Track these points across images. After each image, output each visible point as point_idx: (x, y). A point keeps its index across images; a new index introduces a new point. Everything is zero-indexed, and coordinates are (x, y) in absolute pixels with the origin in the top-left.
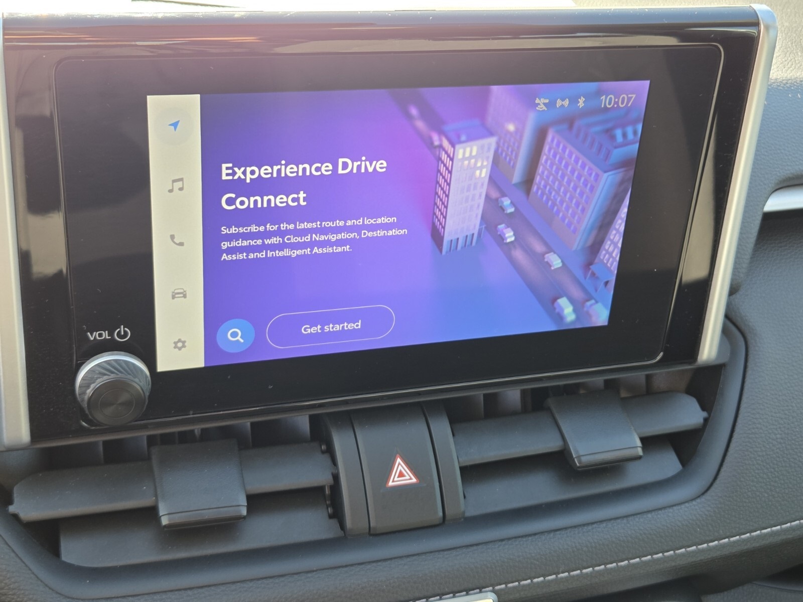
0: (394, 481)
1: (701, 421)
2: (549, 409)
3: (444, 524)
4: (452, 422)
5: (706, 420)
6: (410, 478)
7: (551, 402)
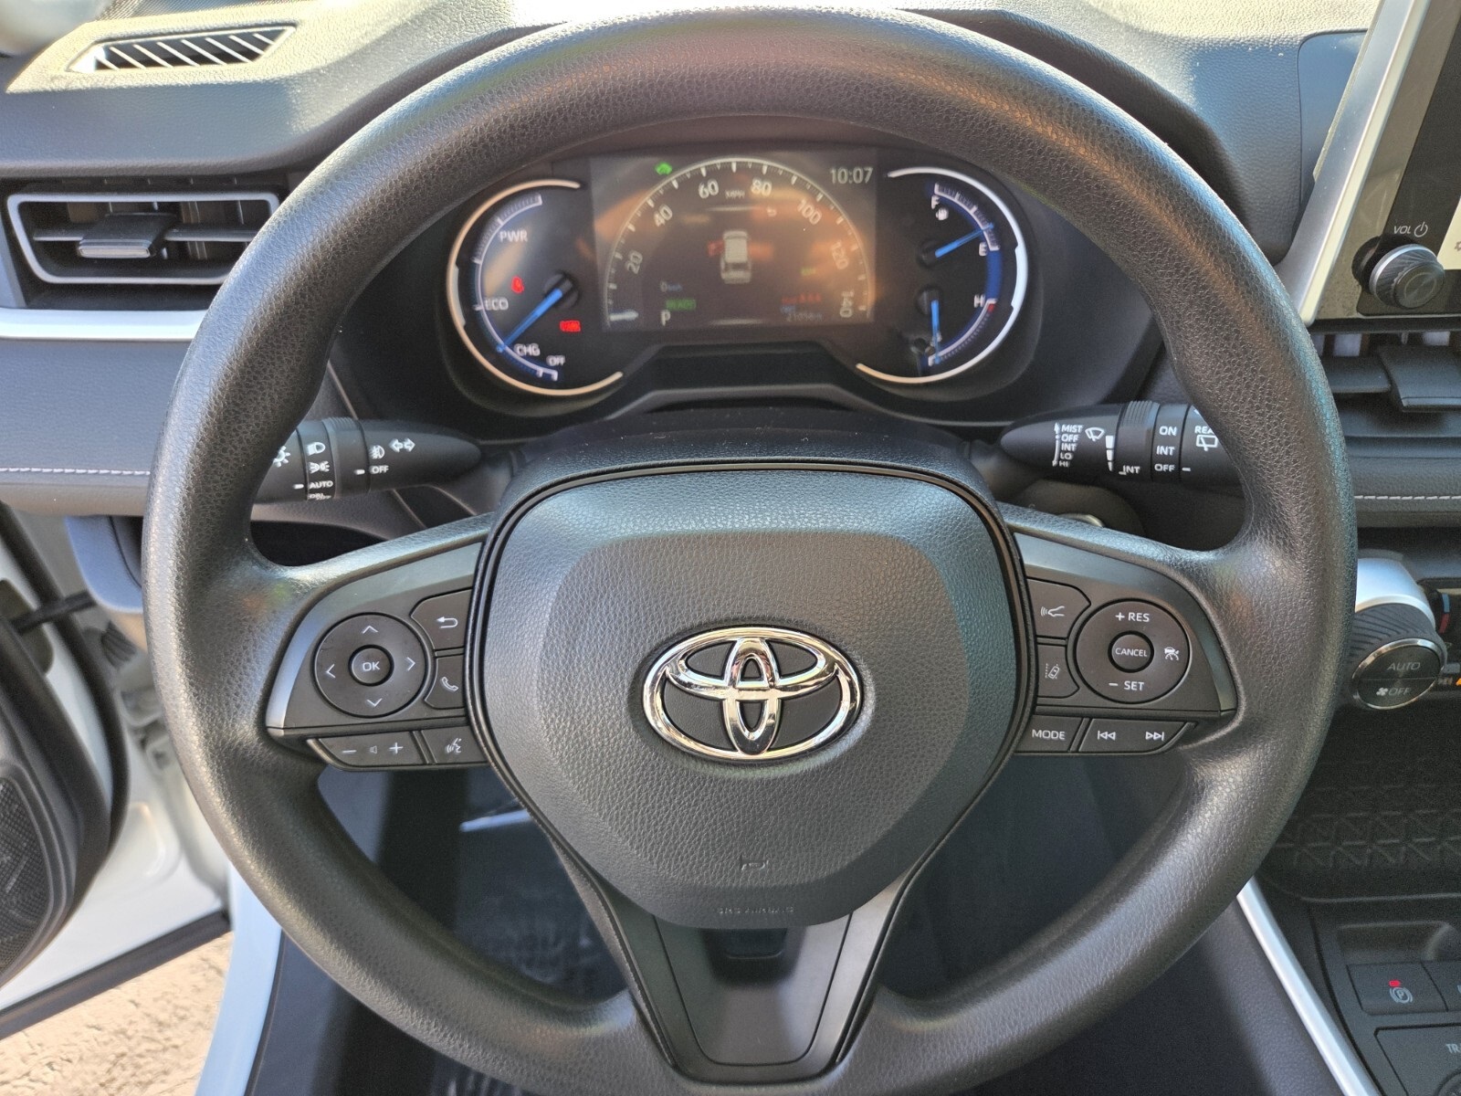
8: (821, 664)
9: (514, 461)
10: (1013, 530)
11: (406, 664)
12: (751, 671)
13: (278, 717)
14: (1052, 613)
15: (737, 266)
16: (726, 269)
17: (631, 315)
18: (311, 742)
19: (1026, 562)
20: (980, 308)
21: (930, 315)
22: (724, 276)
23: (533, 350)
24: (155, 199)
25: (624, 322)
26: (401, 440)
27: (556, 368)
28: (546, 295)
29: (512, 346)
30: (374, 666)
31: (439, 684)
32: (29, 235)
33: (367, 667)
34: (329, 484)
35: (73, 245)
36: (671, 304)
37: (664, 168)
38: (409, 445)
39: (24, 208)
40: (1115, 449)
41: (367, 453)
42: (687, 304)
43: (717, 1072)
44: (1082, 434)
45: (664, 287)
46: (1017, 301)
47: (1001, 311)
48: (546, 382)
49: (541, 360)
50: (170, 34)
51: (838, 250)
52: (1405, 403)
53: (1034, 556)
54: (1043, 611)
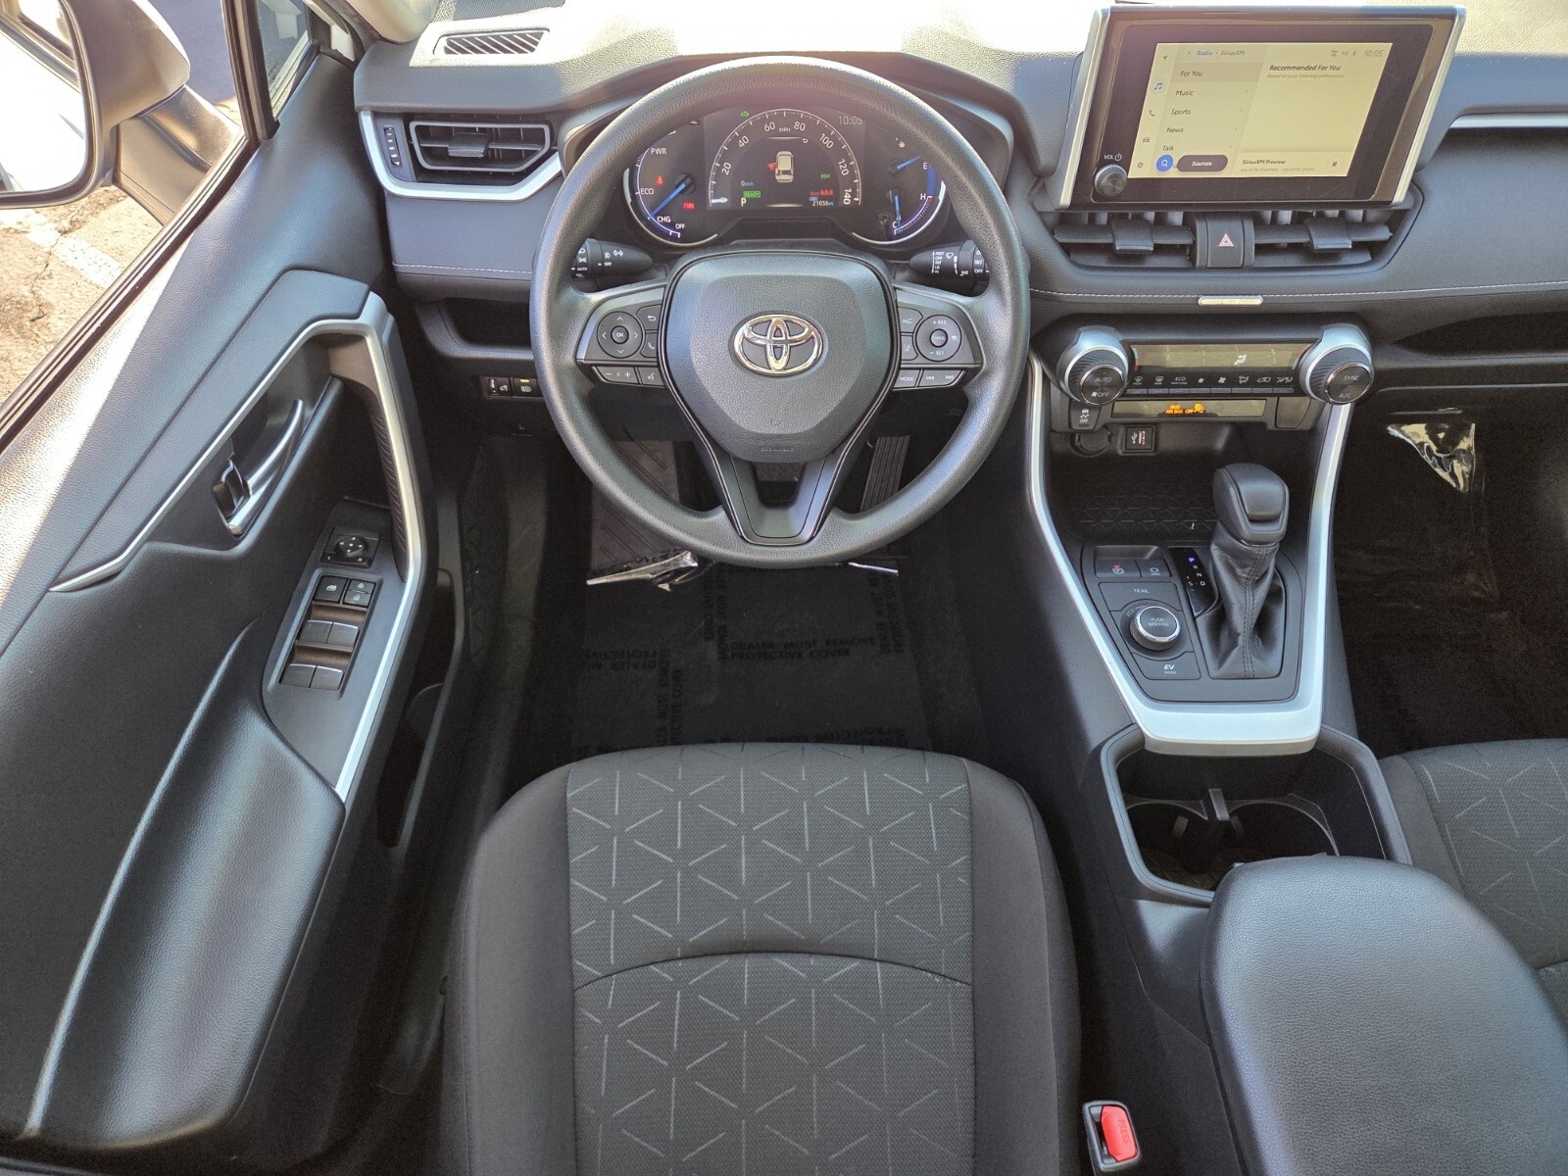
0: (1222, 244)
1: (1388, 237)
2: (1308, 231)
3: (1241, 268)
4: (1255, 224)
5: (1391, 237)
6: (1230, 244)
7: (1307, 221)
8: (807, 330)
9: (667, 268)
10: (895, 289)
11: (634, 335)
12: (778, 334)
13: (582, 355)
14: (907, 323)
15: (786, 173)
16: (779, 174)
17: (724, 200)
18: (594, 368)
19: (898, 300)
20: (923, 201)
21: (894, 204)
22: (777, 177)
23: (667, 219)
24: (477, 126)
25: (720, 203)
26: (618, 251)
27: (680, 230)
28: (677, 187)
29: (655, 216)
30: (622, 335)
31: (647, 346)
32: (419, 143)
33: (619, 335)
34: (586, 269)
35: (446, 149)
36: (747, 194)
37: (745, 114)
38: (621, 253)
39: (418, 128)
40: (958, 263)
41: (603, 256)
42: (756, 194)
43: (760, 541)
44: (944, 256)
45: (743, 184)
46: (941, 197)
47: (935, 201)
48: (674, 238)
49: (672, 225)
50: (483, 32)
51: (843, 164)
52: (1117, 248)
53: (902, 298)
54: (904, 321)
